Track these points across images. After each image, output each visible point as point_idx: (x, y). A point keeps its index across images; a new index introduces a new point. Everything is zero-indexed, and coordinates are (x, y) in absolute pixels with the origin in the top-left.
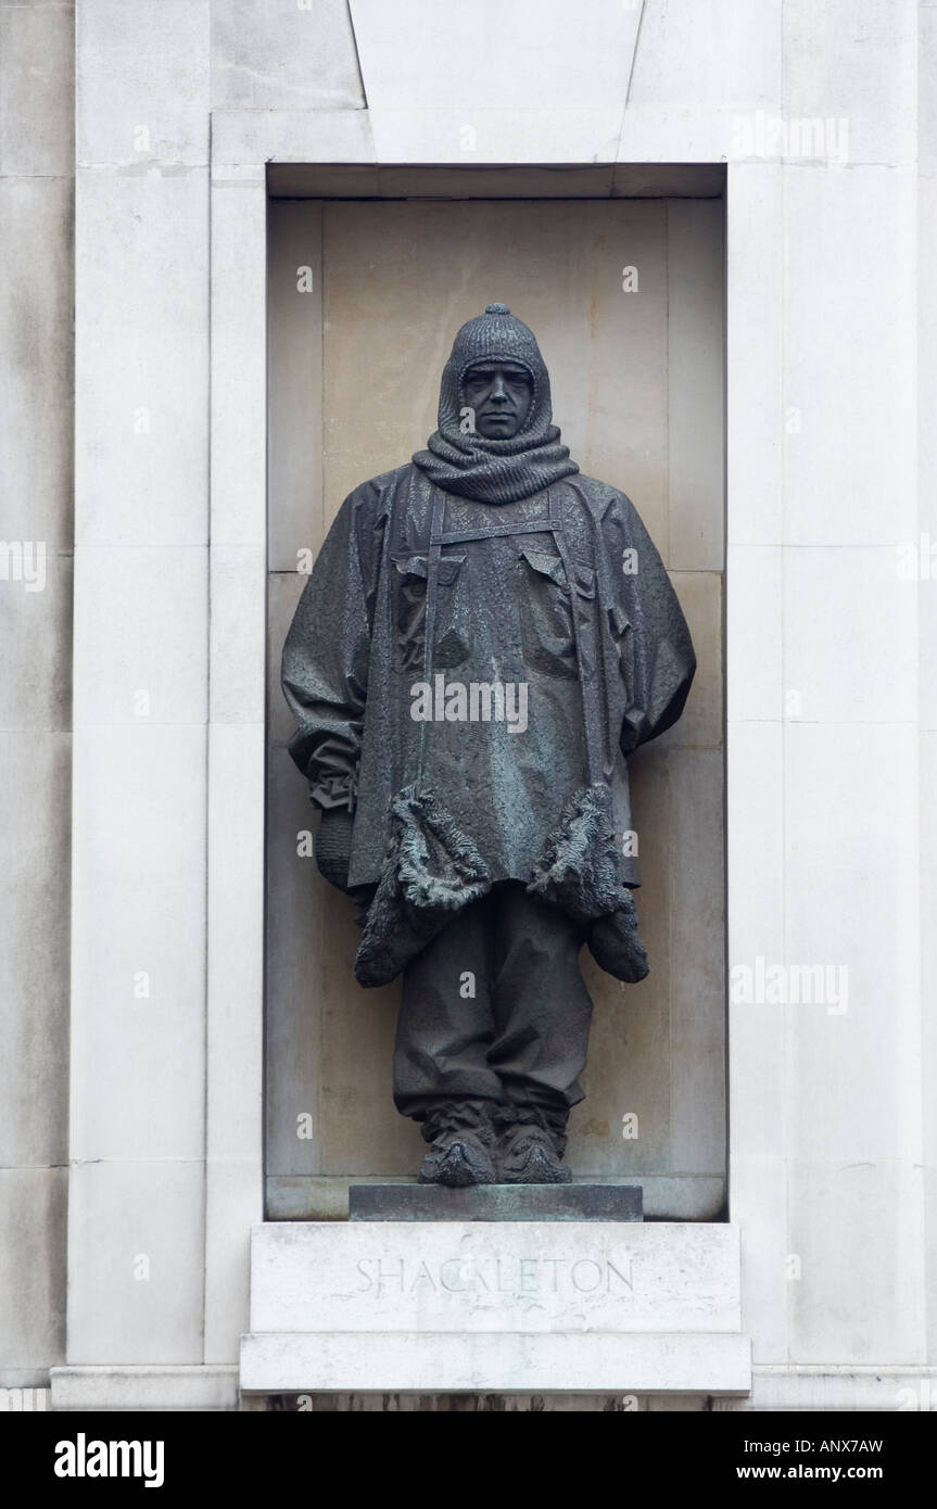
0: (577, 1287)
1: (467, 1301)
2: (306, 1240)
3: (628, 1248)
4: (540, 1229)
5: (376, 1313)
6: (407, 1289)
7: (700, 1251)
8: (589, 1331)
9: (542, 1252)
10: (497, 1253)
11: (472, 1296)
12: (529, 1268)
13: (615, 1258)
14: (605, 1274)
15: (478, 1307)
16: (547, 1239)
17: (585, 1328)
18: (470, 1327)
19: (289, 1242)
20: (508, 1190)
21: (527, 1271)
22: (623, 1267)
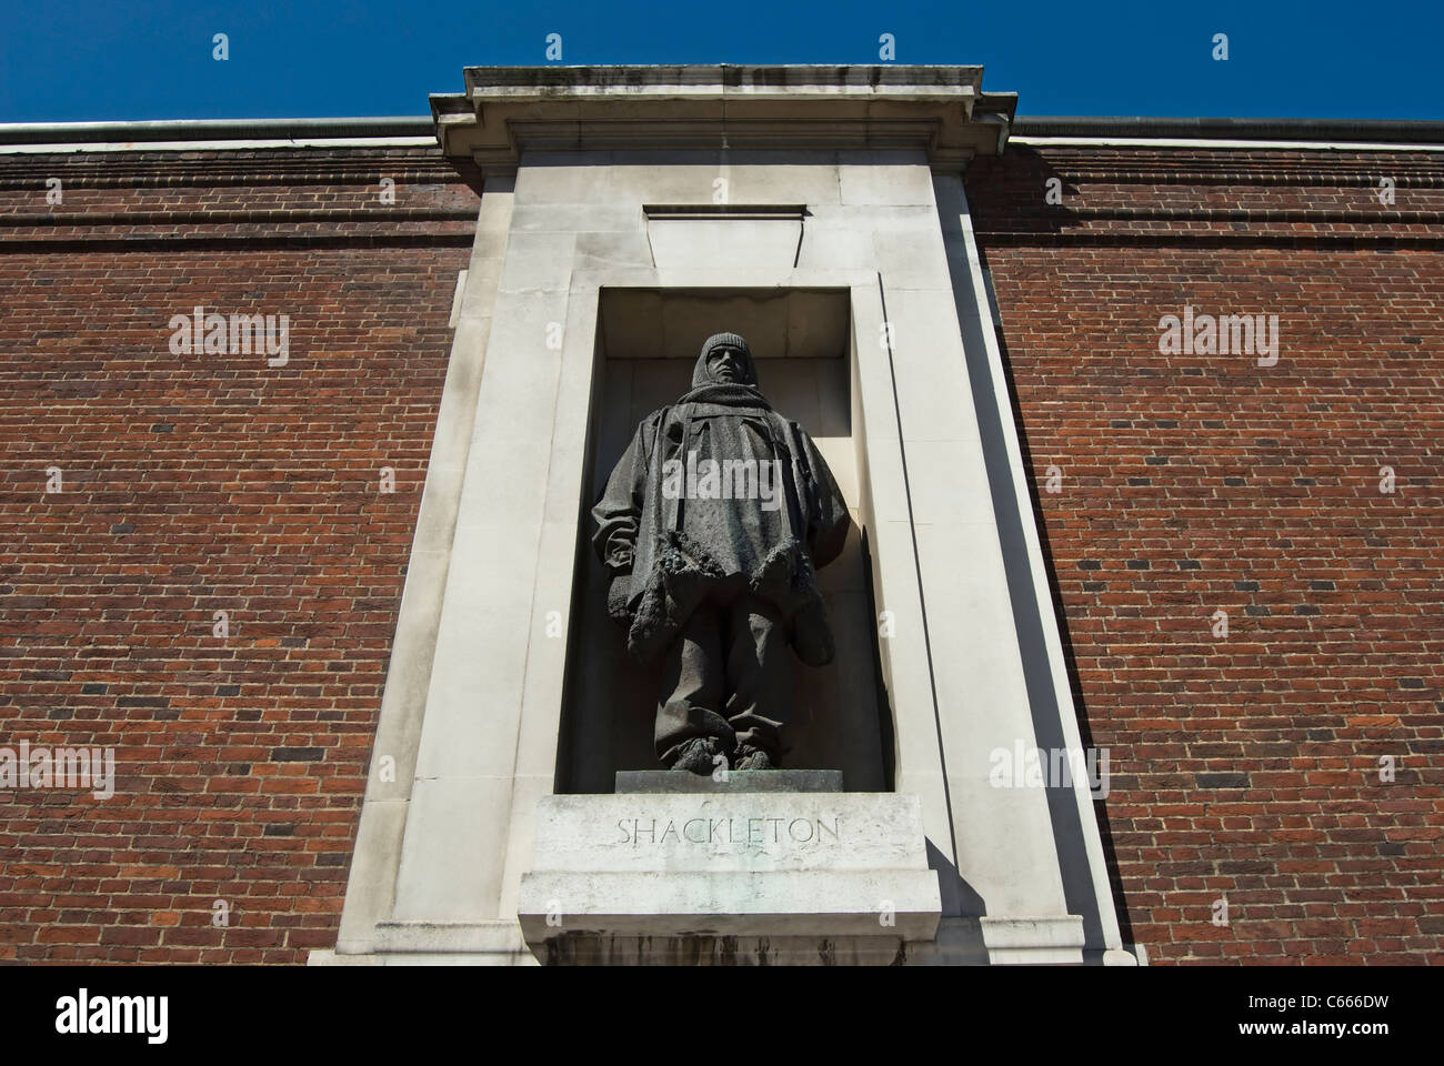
0: (794, 839)
1: (707, 850)
2: (580, 805)
3: (834, 810)
4: (764, 798)
5: (634, 859)
6: (658, 840)
7: (890, 811)
8: (807, 870)
9: (765, 814)
10: (731, 814)
11: (711, 846)
12: (755, 825)
13: (824, 816)
14: (815, 831)
15: (715, 854)
16: (770, 804)
17: (802, 869)
18: (709, 868)
19: (567, 807)
20: (739, 775)
21: (754, 826)
22: (830, 824)
